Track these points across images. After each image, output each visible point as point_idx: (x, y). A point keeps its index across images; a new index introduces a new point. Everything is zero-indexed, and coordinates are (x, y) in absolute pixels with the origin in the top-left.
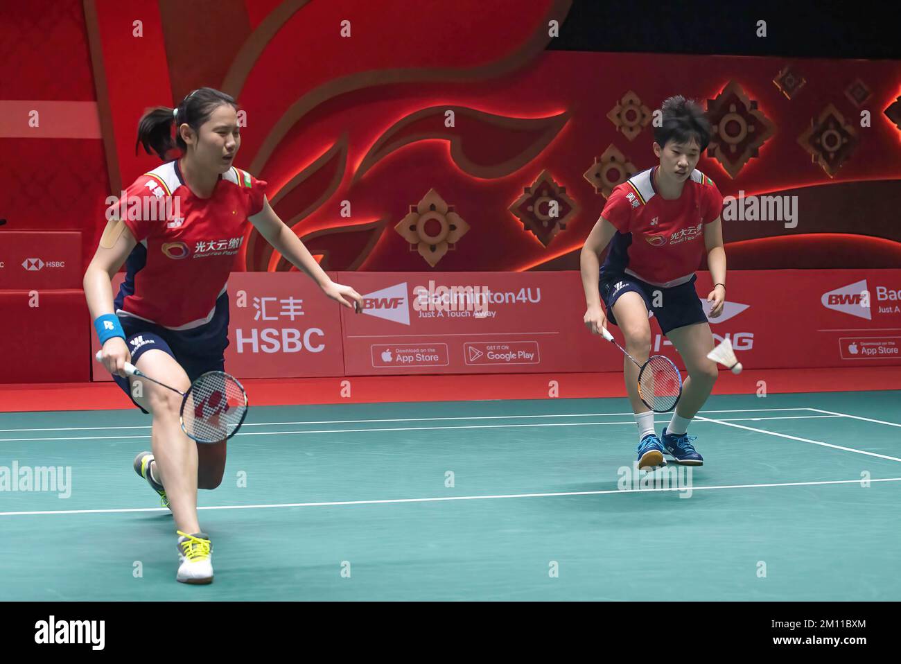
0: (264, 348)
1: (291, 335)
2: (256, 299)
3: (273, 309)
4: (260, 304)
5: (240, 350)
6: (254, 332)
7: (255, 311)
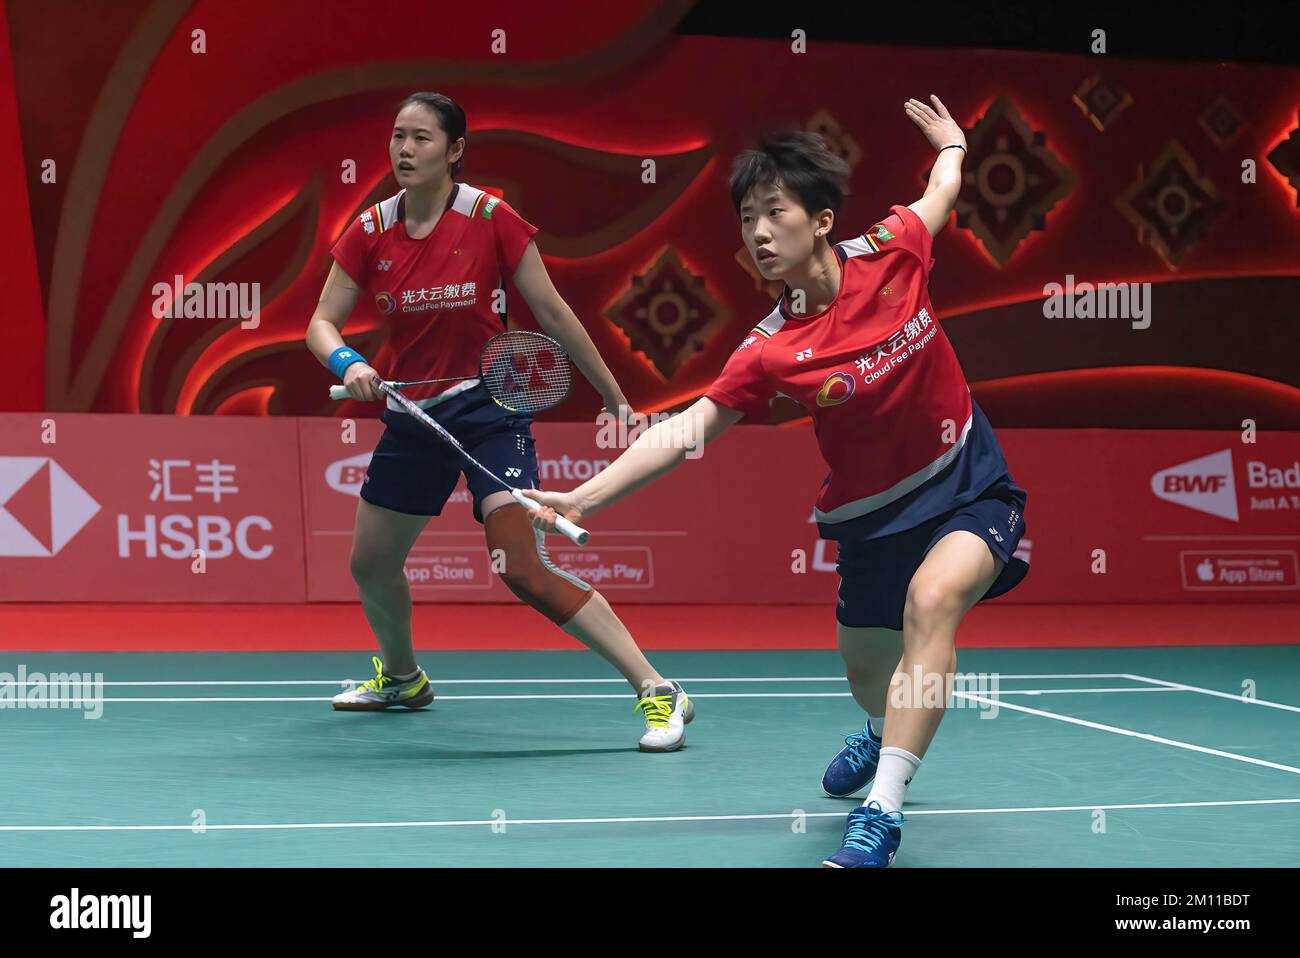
0: (167, 550)
1: (214, 528)
2: (154, 464)
3: (184, 481)
4: (160, 472)
5: (124, 551)
6: (150, 521)
7: (151, 484)
